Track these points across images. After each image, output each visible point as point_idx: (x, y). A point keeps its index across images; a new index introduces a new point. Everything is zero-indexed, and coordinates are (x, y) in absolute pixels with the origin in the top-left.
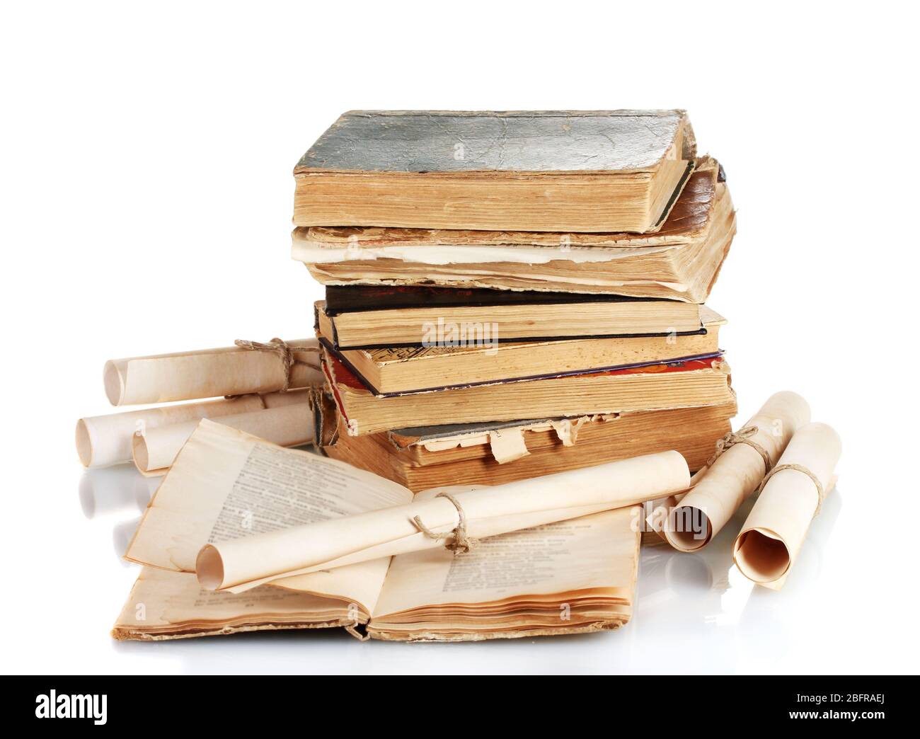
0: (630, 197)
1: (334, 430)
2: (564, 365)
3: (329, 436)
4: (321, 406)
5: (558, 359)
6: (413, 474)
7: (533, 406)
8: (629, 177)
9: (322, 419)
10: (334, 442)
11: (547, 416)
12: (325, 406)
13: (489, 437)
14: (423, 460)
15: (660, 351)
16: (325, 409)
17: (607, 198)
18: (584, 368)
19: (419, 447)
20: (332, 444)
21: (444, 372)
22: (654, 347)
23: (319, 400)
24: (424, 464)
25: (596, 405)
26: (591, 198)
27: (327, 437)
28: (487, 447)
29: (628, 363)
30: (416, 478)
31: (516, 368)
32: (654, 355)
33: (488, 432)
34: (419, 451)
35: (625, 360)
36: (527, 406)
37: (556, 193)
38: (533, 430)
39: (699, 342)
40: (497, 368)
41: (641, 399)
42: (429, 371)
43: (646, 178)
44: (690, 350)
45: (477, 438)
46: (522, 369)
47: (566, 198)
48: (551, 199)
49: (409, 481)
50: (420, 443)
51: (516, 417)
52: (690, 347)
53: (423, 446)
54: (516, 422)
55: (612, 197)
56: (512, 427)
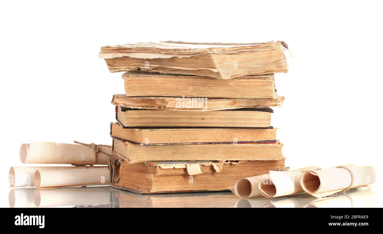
0: (266, 85)
1: (118, 177)
2: (215, 140)
3: (116, 179)
4: (113, 166)
5: (213, 137)
6: (155, 178)
7: (204, 155)
8: (263, 79)
9: (114, 172)
10: (118, 182)
11: (210, 160)
12: (115, 166)
13: (186, 166)
14: (160, 173)
15: (254, 138)
16: (115, 167)
17: (256, 86)
18: (223, 141)
19: (158, 167)
20: (117, 183)
21: (167, 137)
22: (251, 136)
23: (113, 164)
24: (160, 174)
25: (229, 157)
26: (250, 86)
27: (115, 180)
28: (185, 170)
29: (241, 141)
30: (156, 180)
31: (197, 139)
32: (251, 139)
33: (186, 164)
34: (158, 168)
35: (240, 140)
36: (201, 155)
37: (235, 84)
38: (204, 165)
39: (269, 135)
40: (188, 138)
41: (248, 155)
42: (162, 136)
43: (270, 79)
44: (265, 138)
45: (181, 166)
46: (199, 139)
47: (239, 86)
48: (233, 86)
49: (153, 181)
50: (158, 165)
51: (197, 159)
52: (265, 137)
53: (160, 166)
54: (197, 161)
55: (259, 86)
56: (195, 163)
